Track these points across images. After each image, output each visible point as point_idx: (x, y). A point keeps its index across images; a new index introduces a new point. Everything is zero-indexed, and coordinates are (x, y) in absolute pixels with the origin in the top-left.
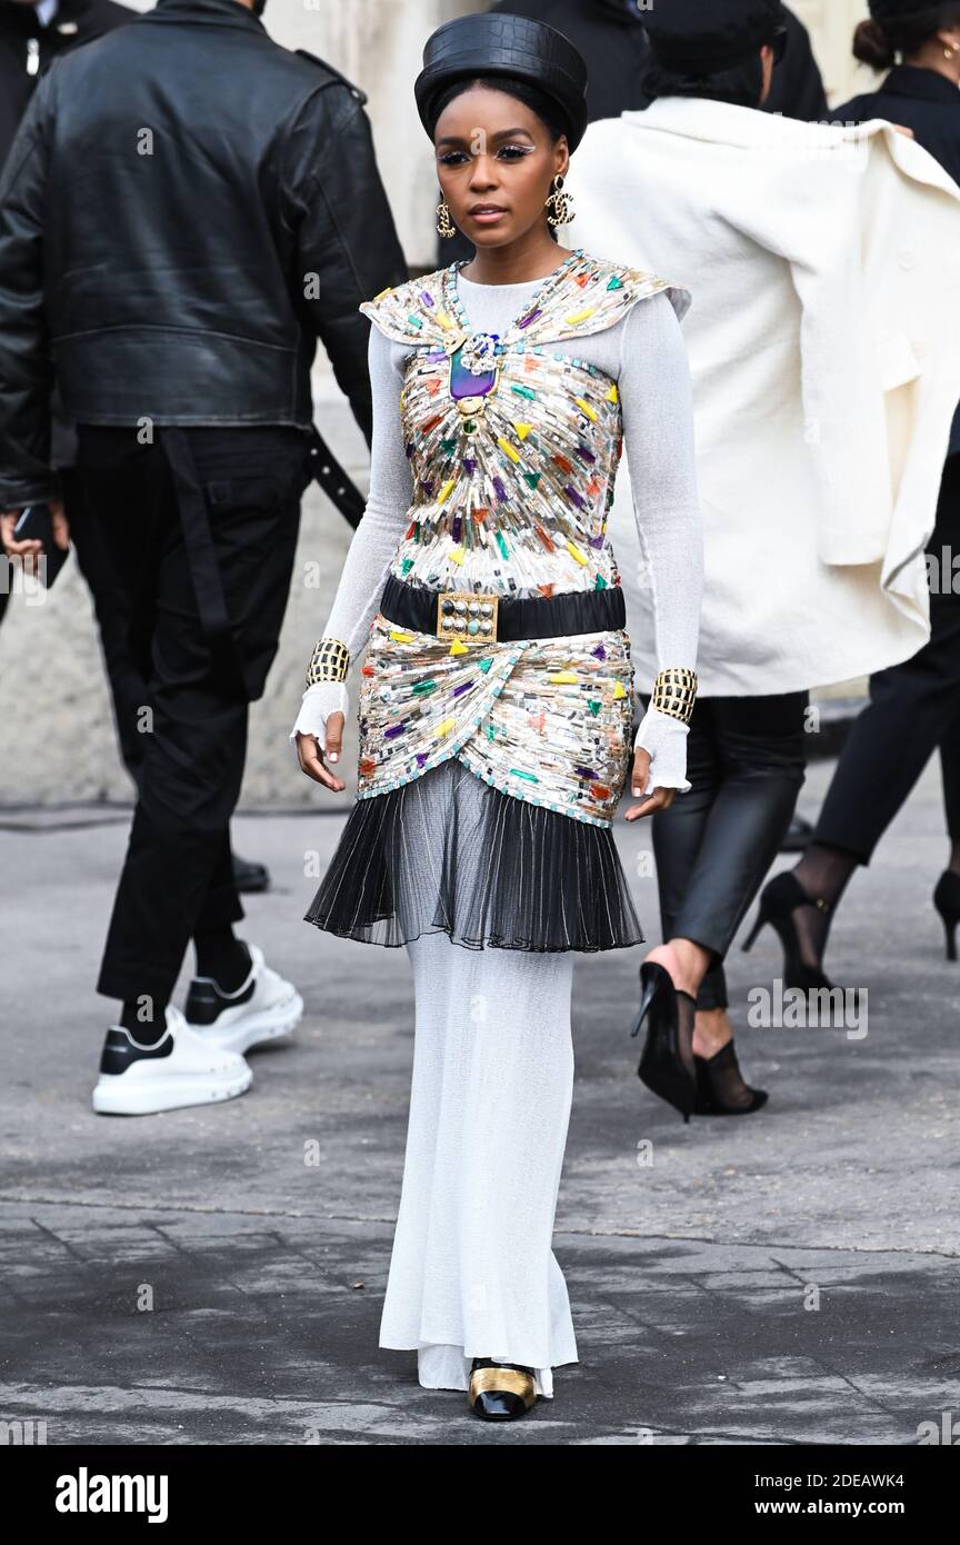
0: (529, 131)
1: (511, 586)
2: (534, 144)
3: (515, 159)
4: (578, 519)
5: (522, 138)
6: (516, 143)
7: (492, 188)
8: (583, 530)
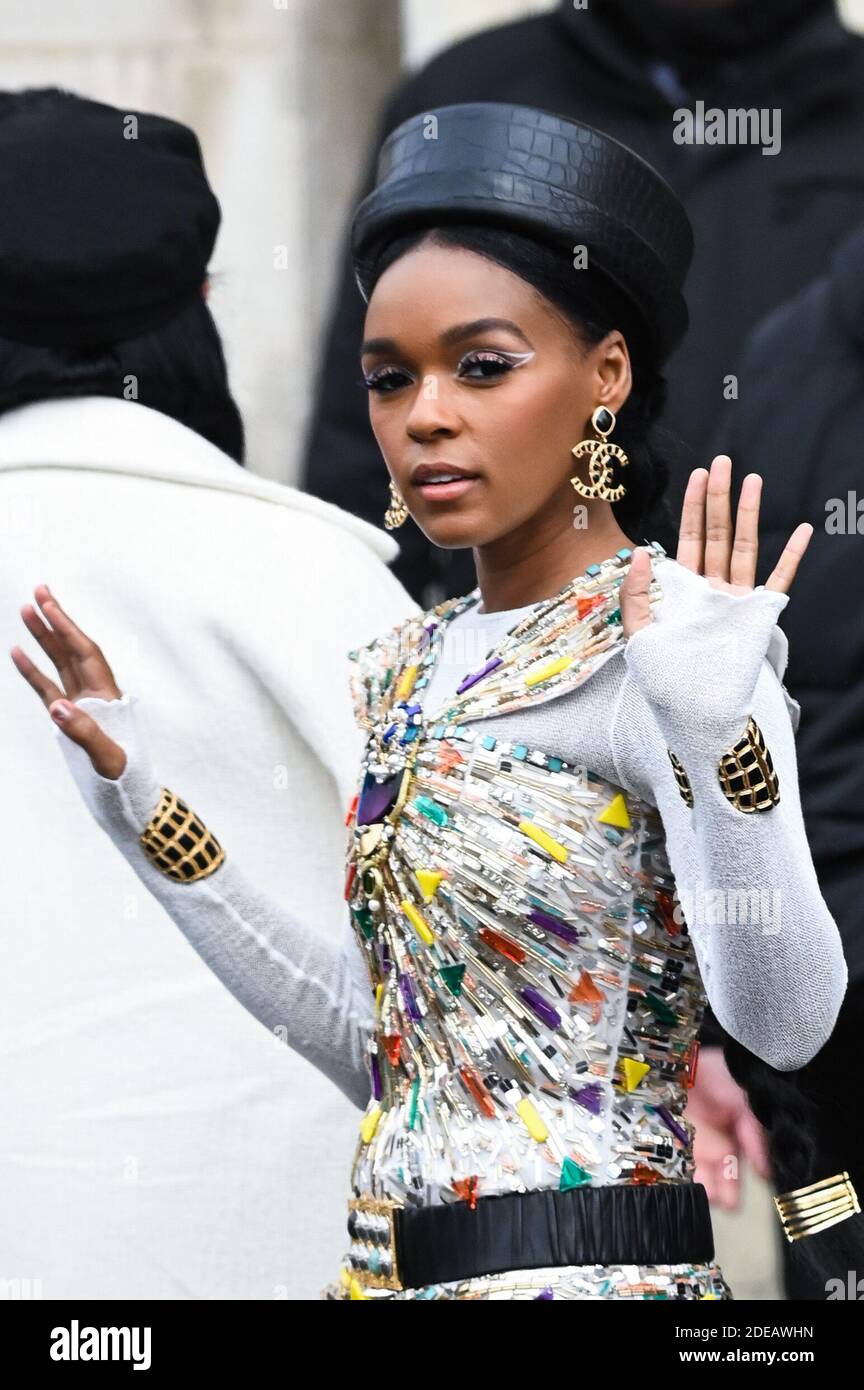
0: (517, 323)
1: (414, 1180)
2: (530, 347)
3: (494, 379)
4: (550, 1052)
5: (503, 338)
6: (493, 348)
7: (445, 433)
8: (554, 1073)
